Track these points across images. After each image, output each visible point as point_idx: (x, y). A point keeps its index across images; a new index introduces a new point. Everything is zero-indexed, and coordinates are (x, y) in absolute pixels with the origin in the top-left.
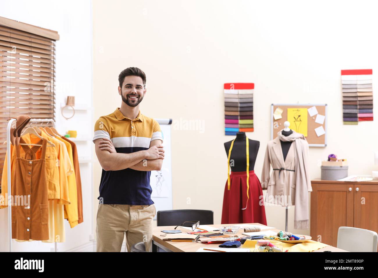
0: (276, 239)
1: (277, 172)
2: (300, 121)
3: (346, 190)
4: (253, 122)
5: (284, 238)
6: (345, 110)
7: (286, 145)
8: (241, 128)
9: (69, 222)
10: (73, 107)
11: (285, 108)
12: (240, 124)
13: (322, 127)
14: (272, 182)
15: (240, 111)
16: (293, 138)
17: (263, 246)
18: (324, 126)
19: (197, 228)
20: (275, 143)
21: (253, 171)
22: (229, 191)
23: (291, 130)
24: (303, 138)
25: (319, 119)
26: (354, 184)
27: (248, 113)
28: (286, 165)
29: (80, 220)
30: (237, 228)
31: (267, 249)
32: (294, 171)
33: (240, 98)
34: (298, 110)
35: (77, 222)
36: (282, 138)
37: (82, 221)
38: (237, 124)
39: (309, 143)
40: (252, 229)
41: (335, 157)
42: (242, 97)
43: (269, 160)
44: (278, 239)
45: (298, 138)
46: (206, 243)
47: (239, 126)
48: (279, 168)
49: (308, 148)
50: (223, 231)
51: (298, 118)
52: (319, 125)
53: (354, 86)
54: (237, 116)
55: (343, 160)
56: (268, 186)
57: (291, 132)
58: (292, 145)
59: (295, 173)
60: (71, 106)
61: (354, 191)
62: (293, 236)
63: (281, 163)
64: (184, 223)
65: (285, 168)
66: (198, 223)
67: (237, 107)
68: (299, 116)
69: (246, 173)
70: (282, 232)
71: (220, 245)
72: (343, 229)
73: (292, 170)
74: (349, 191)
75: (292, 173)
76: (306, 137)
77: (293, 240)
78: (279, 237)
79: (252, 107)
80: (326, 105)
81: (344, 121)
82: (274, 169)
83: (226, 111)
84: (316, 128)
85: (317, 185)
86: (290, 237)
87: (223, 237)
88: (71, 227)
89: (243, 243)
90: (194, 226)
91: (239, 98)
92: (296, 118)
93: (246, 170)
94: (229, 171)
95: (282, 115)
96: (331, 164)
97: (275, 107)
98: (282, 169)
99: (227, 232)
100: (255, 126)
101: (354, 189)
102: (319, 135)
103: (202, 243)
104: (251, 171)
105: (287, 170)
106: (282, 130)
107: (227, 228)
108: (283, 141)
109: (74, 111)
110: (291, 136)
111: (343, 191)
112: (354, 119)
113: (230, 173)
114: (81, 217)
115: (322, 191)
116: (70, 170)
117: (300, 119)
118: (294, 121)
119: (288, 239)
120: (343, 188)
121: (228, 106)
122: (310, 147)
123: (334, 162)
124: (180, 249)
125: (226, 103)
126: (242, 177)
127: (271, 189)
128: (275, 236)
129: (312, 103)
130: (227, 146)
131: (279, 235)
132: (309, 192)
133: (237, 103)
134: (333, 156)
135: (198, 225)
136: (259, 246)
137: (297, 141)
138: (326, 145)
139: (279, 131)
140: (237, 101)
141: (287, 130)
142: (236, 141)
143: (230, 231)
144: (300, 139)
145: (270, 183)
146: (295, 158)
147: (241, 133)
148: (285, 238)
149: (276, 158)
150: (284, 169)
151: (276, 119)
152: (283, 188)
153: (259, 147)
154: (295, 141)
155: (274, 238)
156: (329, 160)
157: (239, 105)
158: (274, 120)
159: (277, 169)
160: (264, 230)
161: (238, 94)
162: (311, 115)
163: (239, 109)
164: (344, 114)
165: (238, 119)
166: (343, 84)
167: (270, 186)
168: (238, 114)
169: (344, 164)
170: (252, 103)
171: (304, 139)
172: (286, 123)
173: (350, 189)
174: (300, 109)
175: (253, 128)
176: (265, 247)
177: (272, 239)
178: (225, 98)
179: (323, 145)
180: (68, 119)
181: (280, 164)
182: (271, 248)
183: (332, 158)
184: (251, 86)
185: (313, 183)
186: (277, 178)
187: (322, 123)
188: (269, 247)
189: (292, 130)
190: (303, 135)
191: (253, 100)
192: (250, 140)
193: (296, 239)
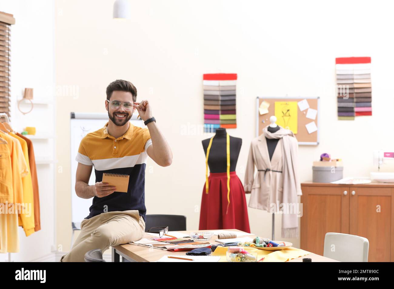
0: (252, 246)
1: (262, 173)
2: (289, 116)
3: (340, 194)
4: (235, 117)
5: (260, 245)
6: (339, 103)
7: (272, 143)
8: (222, 124)
9: (24, 230)
10: (31, 100)
11: (272, 102)
12: (222, 120)
13: (313, 123)
14: (257, 185)
15: (221, 105)
16: (280, 135)
17: (234, 253)
18: (316, 121)
19: (166, 235)
20: (260, 141)
21: (234, 172)
22: (207, 194)
23: (278, 126)
24: (291, 135)
25: (311, 114)
26: (350, 187)
27: (230, 108)
28: (272, 165)
29: (37, 227)
30: (210, 234)
31: (240, 257)
32: (282, 172)
33: (222, 91)
34: (286, 104)
35: (33, 230)
36: (267, 135)
37: (40, 229)
38: (218, 119)
39: (299, 141)
40: (227, 236)
41: (328, 157)
42: (223, 89)
43: (253, 160)
44: (254, 246)
45: (286, 135)
46: (172, 250)
47: (220, 122)
48: (264, 169)
49: (297, 146)
50: (194, 237)
51: (286, 113)
52: (310, 121)
53: (350, 77)
54: (218, 110)
55: (337, 160)
56: (251, 190)
57: (278, 129)
58: (279, 143)
59: (282, 174)
60: (29, 99)
61: (350, 195)
62: (270, 243)
63: (267, 163)
64: (151, 229)
65: (271, 169)
66: (167, 229)
67: (218, 100)
68: (288, 110)
69: (226, 174)
70: (259, 238)
71: (187, 252)
72: (330, 235)
73: (279, 170)
74: (344, 195)
75: (278, 175)
76: (295, 134)
77: (271, 247)
78: (254, 244)
79: (235, 100)
80: (319, 98)
81: (339, 116)
82: (258, 170)
83: (205, 105)
84: (306, 124)
85: (308, 188)
86: (267, 243)
87: (192, 245)
88: (27, 236)
89: (213, 251)
90: (162, 233)
91: (220, 91)
92: (285, 112)
93: (226, 171)
94: (207, 172)
95: (269, 109)
96: (324, 164)
97: (261, 101)
98: (268, 170)
99: (199, 238)
100: (238, 122)
101: (350, 193)
102: (310, 132)
103: (168, 250)
104: (232, 172)
105: (273, 171)
106: (268, 126)
107: (199, 235)
108: (268, 138)
109: (32, 105)
110: (278, 133)
111: (337, 195)
112: (350, 114)
113: (209, 175)
114: (38, 224)
115: (314, 195)
116: (25, 171)
117: (289, 114)
118: (283, 117)
119: (265, 246)
120: (337, 191)
121: (208, 99)
122: (300, 146)
123: (327, 162)
124: (142, 257)
125: (205, 95)
126: (222, 180)
127: (255, 193)
128: (250, 243)
129: (302, 96)
130: (205, 143)
131: (255, 242)
132: (298, 195)
133: (218, 96)
134: (326, 156)
135: (166, 230)
136: (231, 253)
137: (284, 138)
138: (318, 144)
139: (265, 127)
140: (218, 93)
141: (274, 126)
142: (215, 138)
143: (202, 237)
144: (288, 136)
145: (254, 186)
146: (282, 157)
147: (221, 129)
148: (262, 244)
149: (260, 158)
150: (269, 170)
151: (261, 113)
152: (269, 191)
153: (241, 145)
154: (282, 138)
155: (249, 245)
156: (322, 160)
157: (220, 98)
158: (260, 116)
159: (263, 170)
160: (240, 237)
161: (219, 86)
162: (302, 109)
163: (220, 103)
164: (339, 108)
165: (218, 114)
166: (338, 75)
167: (254, 189)
168: (219, 108)
169: (338, 164)
170: (235, 95)
171: (293, 136)
172: (273, 118)
173: (346, 192)
174: (288, 103)
175: (235, 124)
176: (237, 254)
177: (247, 246)
178: (205, 90)
179: (315, 143)
180: (26, 114)
181: (266, 165)
182: (244, 256)
183: (324, 157)
184: (233, 77)
185: (303, 186)
186: (262, 181)
187: (314, 118)
188: (242, 254)
189: (280, 126)
190: (291, 132)
191: (235, 92)
192: (231, 137)
193: (274, 245)
